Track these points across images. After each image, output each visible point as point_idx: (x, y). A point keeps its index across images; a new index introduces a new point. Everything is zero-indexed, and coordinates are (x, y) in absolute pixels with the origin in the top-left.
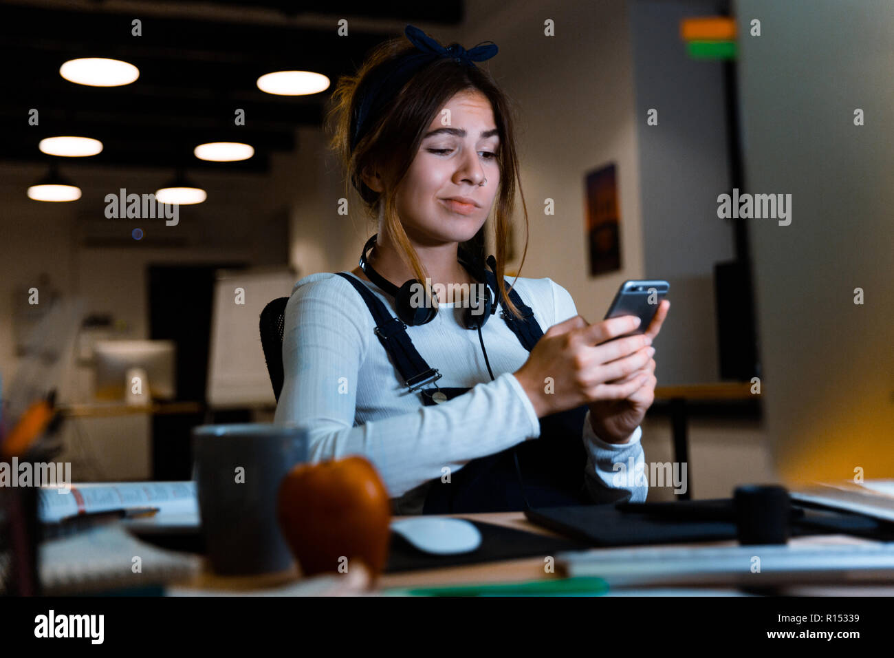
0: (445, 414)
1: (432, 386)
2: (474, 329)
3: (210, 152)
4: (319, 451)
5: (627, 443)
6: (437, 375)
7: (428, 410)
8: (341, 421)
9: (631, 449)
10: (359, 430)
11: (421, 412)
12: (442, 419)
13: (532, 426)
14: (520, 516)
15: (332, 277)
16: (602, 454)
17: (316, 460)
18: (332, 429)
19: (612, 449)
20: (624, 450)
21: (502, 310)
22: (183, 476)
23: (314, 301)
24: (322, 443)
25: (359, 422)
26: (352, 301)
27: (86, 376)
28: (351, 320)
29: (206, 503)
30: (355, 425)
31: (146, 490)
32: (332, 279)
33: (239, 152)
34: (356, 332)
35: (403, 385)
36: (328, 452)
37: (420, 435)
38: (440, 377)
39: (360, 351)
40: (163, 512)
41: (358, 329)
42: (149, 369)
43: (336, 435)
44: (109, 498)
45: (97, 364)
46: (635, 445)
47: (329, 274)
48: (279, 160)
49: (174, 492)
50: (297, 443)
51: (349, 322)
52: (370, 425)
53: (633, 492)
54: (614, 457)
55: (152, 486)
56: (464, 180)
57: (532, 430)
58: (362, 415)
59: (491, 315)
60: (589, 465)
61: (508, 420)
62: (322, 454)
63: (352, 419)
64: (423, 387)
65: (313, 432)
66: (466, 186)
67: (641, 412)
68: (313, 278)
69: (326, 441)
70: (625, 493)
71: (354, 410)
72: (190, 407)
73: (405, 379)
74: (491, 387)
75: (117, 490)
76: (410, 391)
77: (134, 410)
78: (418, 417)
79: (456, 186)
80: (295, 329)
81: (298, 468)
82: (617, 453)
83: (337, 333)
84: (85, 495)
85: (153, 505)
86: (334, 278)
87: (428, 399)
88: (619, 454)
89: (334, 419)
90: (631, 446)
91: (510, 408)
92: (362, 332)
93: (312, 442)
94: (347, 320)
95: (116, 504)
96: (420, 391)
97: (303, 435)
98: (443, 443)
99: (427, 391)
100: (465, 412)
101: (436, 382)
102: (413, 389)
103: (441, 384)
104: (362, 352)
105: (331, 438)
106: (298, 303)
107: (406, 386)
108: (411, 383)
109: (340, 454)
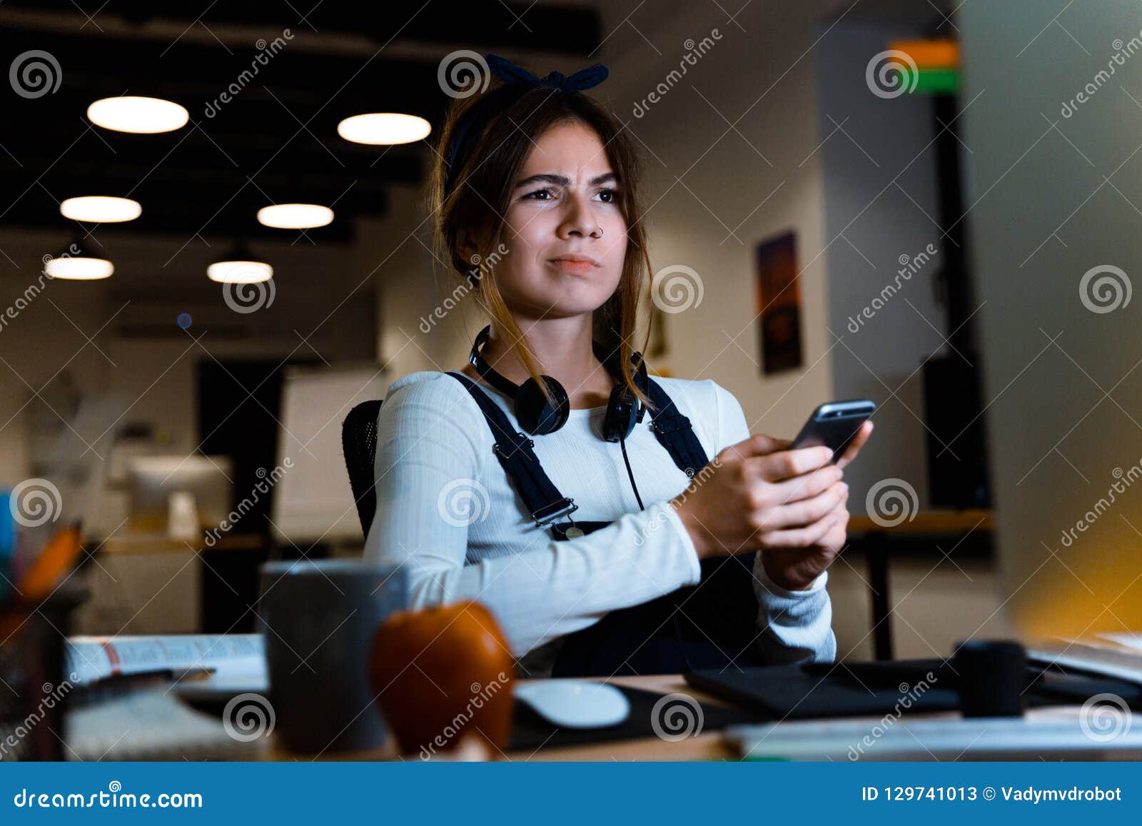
0: (584, 553)
1: (565, 520)
2: (616, 441)
3: (276, 216)
4: (422, 595)
5: (809, 589)
6: (571, 507)
7: (560, 546)
8: (450, 559)
9: (815, 597)
10: (473, 569)
11: (554, 550)
12: (580, 559)
13: (692, 570)
14: (679, 679)
15: (439, 377)
16: (778, 602)
17: (419, 606)
18: (438, 568)
19: (791, 597)
20: (805, 598)
21: (651, 419)
22: (246, 628)
23: (417, 407)
24: (426, 586)
25: (471, 560)
26: (465, 408)
27: (118, 502)
28: (463, 432)
29: (277, 661)
30: (466, 564)
31: (198, 646)
32: (438, 380)
33: (316, 216)
34: (469, 447)
35: (527, 519)
36: (434, 597)
37: (552, 579)
38: (575, 508)
39: (474, 472)
40: (219, 674)
41: (471, 443)
42: (198, 492)
43: (444, 575)
44: (152, 655)
45: (132, 487)
46: (819, 592)
47: (435, 374)
48: (364, 226)
49: (234, 649)
50: (394, 586)
51: (461, 435)
52: (487, 563)
53: (817, 651)
54: (793, 606)
55: (204, 639)
56: (571, 233)
57: (692, 576)
58: (476, 552)
59: (637, 424)
60: (761, 617)
61: (663, 562)
62: (426, 600)
63: (464, 557)
64: (553, 521)
65: (414, 572)
66: (575, 240)
67: (830, 556)
68: (415, 377)
69: (432, 581)
70: (807, 652)
71: (466, 546)
72: (251, 542)
73: (532, 511)
74: (641, 518)
75: (161, 645)
76: (537, 526)
77: (179, 546)
78: (550, 555)
79: (563, 242)
80: (391, 442)
81: (395, 617)
82: (795, 602)
83: (446, 448)
84: (120, 653)
85: (207, 664)
86: (442, 379)
87: (559, 534)
88: (798, 603)
89: (442, 556)
90: (814, 594)
91: (665, 547)
92: (476, 448)
93: (413, 584)
94: (457, 431)
95: (160, 663)
96: (549, 526)
97: (401, 575)
98: (580, 590)
99: (558, 525)
100: (608, 550)
101: (570, 515)
102: (541, 523)
103: (577, 517)
104: (477, 473)
105: (437, 581)
106: (396, 409)
107: (532, 519)
108: (539, 516)
109: (449, 598)
